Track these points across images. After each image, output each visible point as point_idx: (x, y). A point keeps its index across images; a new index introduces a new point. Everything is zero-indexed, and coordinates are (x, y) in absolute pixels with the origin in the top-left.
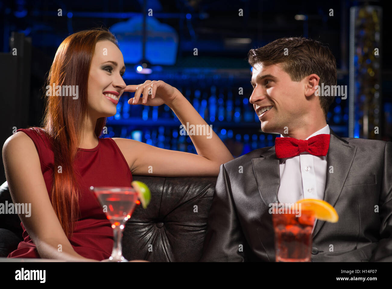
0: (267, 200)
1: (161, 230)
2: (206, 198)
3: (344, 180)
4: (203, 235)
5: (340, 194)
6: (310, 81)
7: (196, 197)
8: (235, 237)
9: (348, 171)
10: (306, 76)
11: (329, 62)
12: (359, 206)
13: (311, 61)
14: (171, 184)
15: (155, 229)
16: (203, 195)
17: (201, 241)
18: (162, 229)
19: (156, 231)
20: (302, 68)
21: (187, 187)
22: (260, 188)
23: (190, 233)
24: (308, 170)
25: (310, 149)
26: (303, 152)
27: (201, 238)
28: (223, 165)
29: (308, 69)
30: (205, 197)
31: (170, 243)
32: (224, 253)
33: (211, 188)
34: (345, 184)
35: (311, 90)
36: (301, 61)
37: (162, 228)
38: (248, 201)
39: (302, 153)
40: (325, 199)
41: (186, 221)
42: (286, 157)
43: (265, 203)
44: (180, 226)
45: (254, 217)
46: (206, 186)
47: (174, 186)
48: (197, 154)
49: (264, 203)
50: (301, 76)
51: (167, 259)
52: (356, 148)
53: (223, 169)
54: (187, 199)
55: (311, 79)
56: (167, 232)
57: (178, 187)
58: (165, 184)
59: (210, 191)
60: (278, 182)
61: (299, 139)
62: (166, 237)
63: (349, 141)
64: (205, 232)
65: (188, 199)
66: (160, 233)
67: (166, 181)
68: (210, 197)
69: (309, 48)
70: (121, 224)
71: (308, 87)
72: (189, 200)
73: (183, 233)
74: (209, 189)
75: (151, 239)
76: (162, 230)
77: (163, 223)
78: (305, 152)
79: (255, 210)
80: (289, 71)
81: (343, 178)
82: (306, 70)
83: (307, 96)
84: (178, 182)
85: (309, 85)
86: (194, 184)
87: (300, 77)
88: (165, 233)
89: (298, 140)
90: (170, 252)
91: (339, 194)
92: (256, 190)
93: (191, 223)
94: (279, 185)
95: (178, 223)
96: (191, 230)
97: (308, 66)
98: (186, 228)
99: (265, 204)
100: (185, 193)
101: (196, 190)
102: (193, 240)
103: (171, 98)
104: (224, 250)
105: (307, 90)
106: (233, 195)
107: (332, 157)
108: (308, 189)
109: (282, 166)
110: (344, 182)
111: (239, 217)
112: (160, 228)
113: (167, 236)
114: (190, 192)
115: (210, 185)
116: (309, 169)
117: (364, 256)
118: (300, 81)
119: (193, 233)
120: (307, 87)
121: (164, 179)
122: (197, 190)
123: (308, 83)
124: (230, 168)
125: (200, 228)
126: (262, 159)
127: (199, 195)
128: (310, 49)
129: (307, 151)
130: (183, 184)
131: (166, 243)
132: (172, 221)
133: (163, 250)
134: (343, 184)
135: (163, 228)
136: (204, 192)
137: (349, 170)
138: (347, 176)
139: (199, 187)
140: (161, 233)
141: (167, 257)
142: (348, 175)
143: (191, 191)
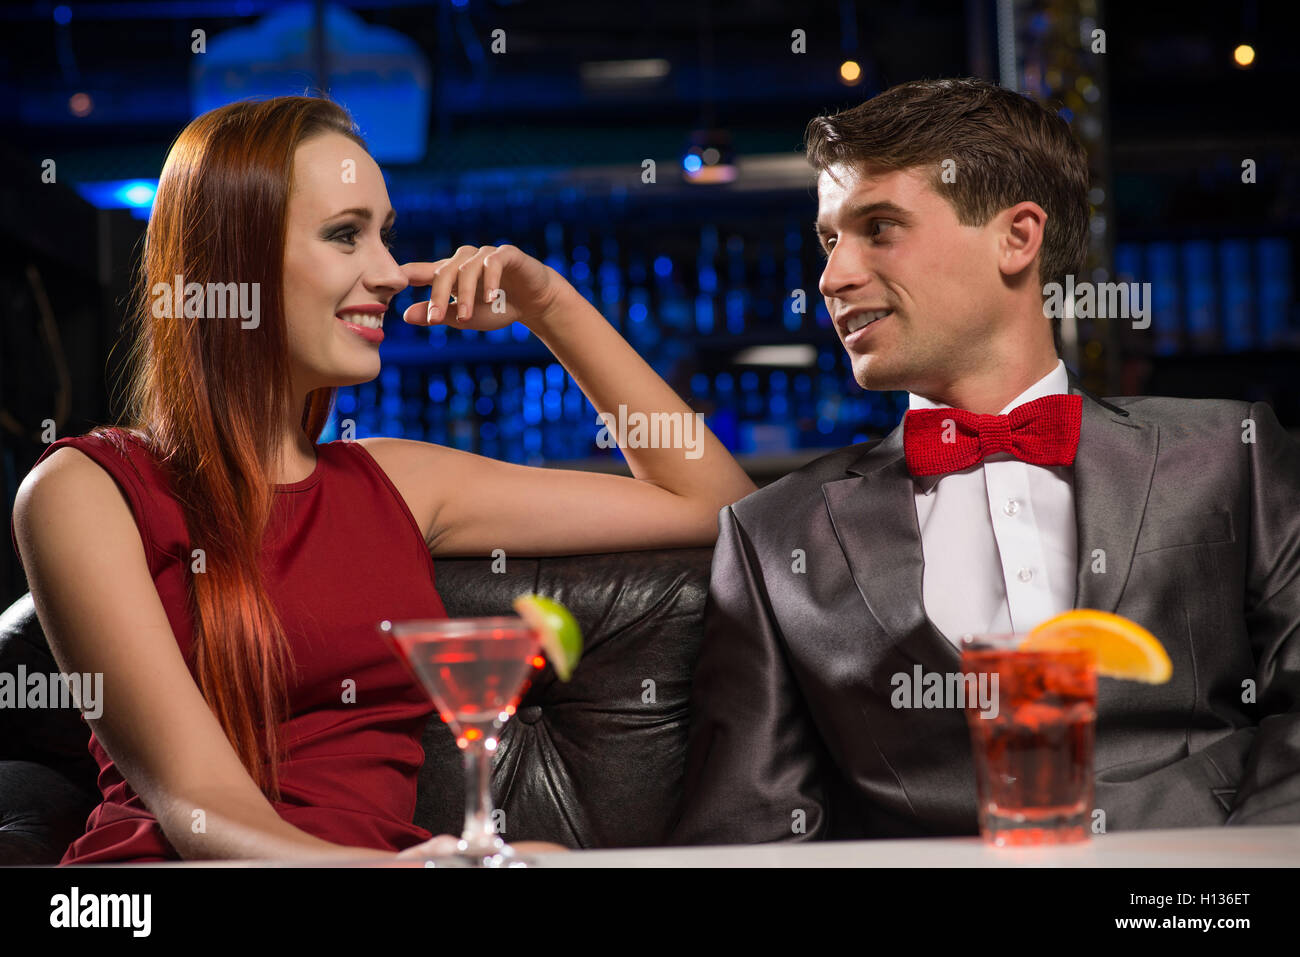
0: (889, 618)
1: (536, 732)
2: (677, 619)
3: (1134, 536)
4: (673, 739)
5: (1127, 581)
6: (1016, 225)
7: (643, 617)
8: (791, 739)
9: (1143, 505)
10: (1004, 207)
11: (1070, 163)
12: (1188, 616)
13: (1018, 157)
14: (558, 580)
15: (515, 730)
16: (665, 609)
17: (670, 757)
18: (539, 729)
19: (519, 736)
20: (991, 181)
21: (610, 588)
22: (862, 577)
23: (633, 733)
24: (1015, 511)
25: (1016, 445)
26: (994, 453)
27: (670, 746)
28: (730, 508)
29: (1010, 186)
30: (675, 616)
31: (569, 770)
32: (756, 794)
33: (690, 585)
34: (1137, 549)
35: (1019, 253)
36: (986, 160)
37: (537, 725)
38: (825, 622)
39: (992, 456)
40: (1081, 600)
41: (617, 698)
42: (939, 473)
43: (884, 627)
44: (597, 714)
45: (849, 674)
46: (674, 579)
47: (570, 586)
48: (632, 477)
49: (880, 627)
50: (989, 210)
51: (565, 822)
52: (1157, 430)
53: (732, 522)
54: (615, 625)
55: (1018, 219)
56: (558, 737)
57: (581, 587)
58: (541, 583)
59: (689, 594)
60: (918, 555)
61: (980, 414)
62: (555, 752)
63: (1130, 406)
64: (681, 728)
65: (619, 624)
66: (533, 739)
67: (543, 571)
68: (689, 614)
69: (1008, 116)
70: (486, 736)
71: (1009, 242)
72: (623, 628)
73: (610, 736)
74: (685, 588)
75: (506, 765)
76: (540, 732)
77: (540, 709)
78: (1001, 454)
79: (852, 651)
80: (950, 191)
81: (1131, 528)
82: (1003, 189)
83: (1005, 272)
84: (580, 573)
85: (1011, 237)
86: (633, 577)
87: (986, 210)
88: (548, 740)
89: (978, 416)
90: (571, 798)
91: (1123, 581)
92: (848, 585)
93: (634, 703)
94: (921, 566)
95: (591, 706)
96: (634, 723)
97: (1008, 177)
98: (617, 719)
99: (883, 631)
100: (606, 606)
101: (642, 593)
102: (644, 758)
103: (541, 301)
104: (757, 784)
105: (1005, 255)
106: (773, 604)
107: (1086, 462)
108: (1019, 572)
109: (922, 502)
110: (1134, 540)
111: (799, 675)
112: (534, 724)
113: (557, 749)
114: (623, 604)
115: (684, 575)
116: (1017, 507)
117: (1218, 773)
118: (985, 224)
119: (640, 732)
120: (1005, 243)
121: (535, 565)
122: (647, 594)
123: (1009, 231)
124: (754, 519)
125: (665, 718)
126: (855, 482)
127: (650, 611)
128: (1014, 121)
129: (1007, 450)
130: (596, 577)
131: (558, 771)
132: (569, 700)
133: (548, 794)
134: (1132, 547)
135: (541, 722)
136: (668, 598)
137: (1144, 502)
138: (1142, 522)
139: (652, 584)
140: (539, 741)
141: (562, 817)
142: (1143, 518)
143: (627, 600)
